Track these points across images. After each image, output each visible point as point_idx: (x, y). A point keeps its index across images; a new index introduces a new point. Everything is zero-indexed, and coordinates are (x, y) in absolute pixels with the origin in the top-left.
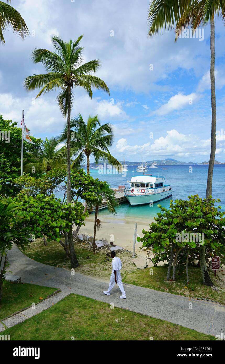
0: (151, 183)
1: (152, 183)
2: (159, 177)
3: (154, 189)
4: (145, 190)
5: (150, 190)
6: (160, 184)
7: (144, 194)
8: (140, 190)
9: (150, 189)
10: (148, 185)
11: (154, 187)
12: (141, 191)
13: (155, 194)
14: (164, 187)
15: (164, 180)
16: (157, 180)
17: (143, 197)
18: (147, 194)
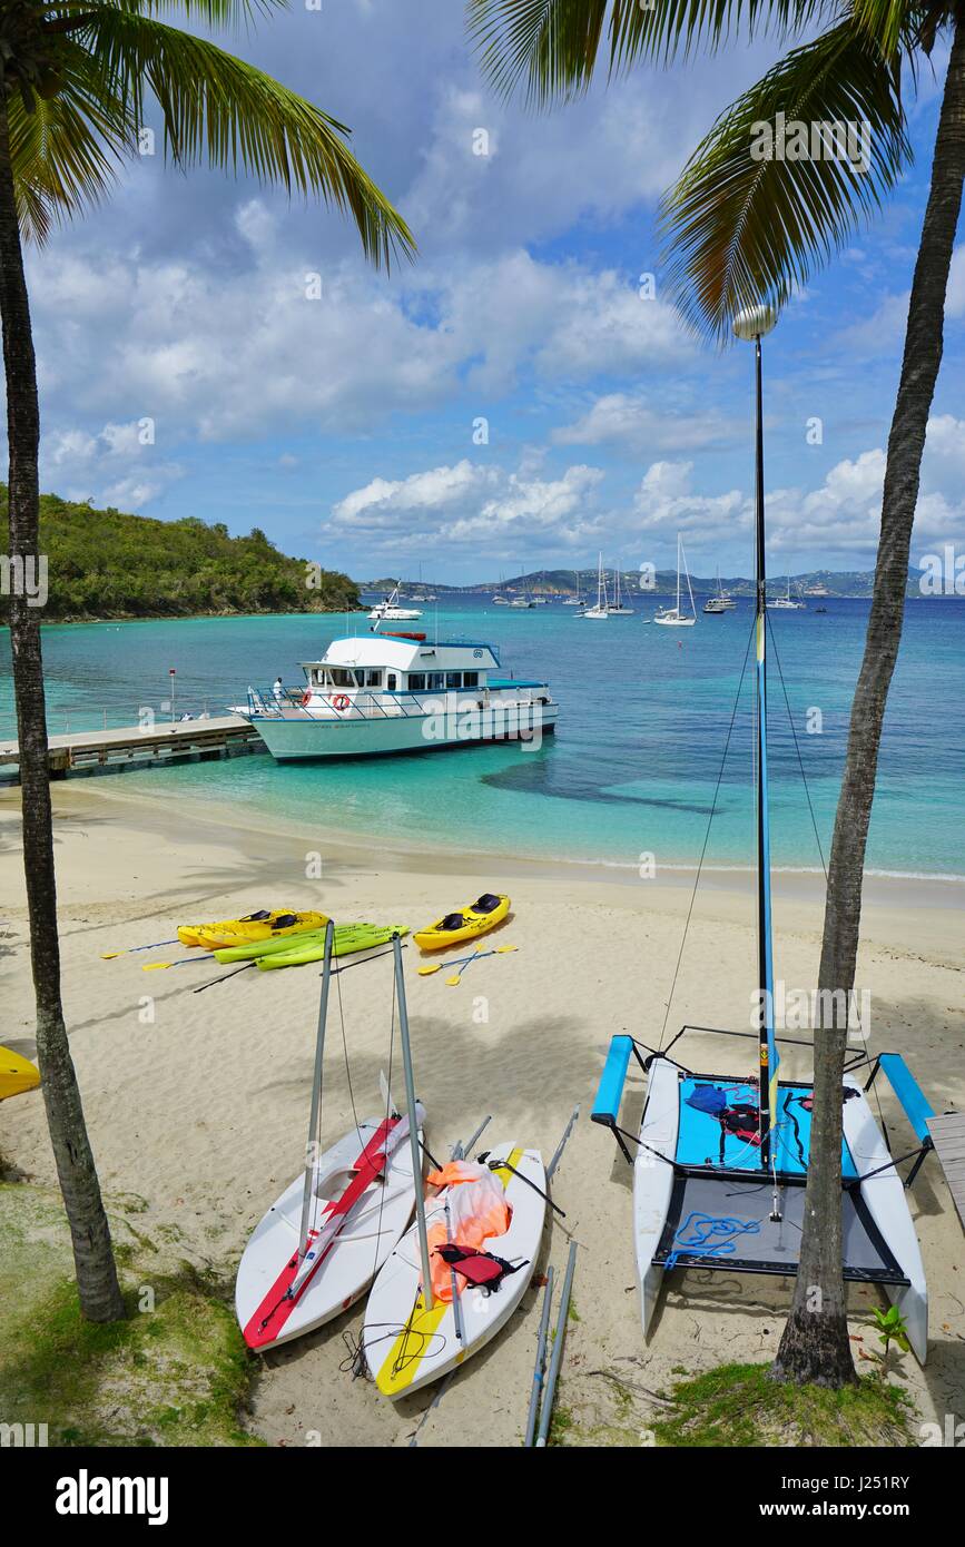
0: (389, 671)
1: (393, 672)
2: (440, 645)
3: (402, 694)
4: (353, 698)
5: (387, 700)
6: (467, 675)
7: (347, 713)
8: (330, 695)
9: (385, 693)
10: (375, 678)
11: (401, 685)
12: (336, 700)
13: (396, 718)
14: (483, 689)
15: (486, 661)
16: (427, 658)
17: (323, 723)
18: (357, 715)
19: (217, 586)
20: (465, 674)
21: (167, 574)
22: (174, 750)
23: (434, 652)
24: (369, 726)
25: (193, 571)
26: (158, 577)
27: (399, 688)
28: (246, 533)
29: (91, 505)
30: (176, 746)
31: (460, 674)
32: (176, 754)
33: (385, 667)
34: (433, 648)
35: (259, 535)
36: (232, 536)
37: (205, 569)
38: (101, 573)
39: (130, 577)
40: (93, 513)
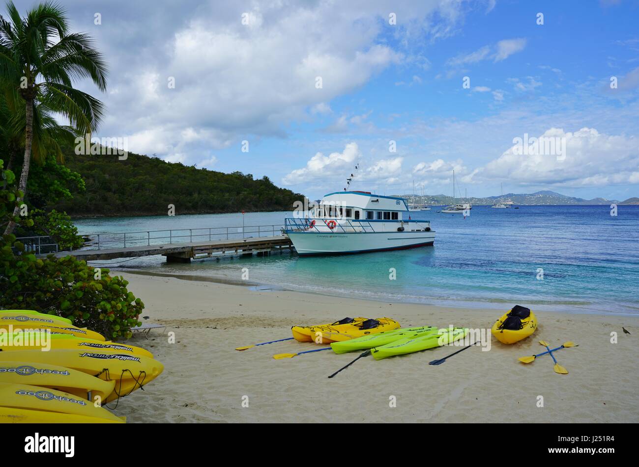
0: (355, 209)
1: (357, 210)
2: (380, 196)
4: (337, 222)
7: (335, 230)
8: (326, 221)
9: (354, 220)
10: (348, 212)
11: (362, 216)
12: (329, 223)
13: (360, 233)
14: (401, 221)
15: (401, 207)
16: (375, 203)
17: (323, 235)
18: (341, 230)
19: (248, 199)
20: (393, 213)
21: (227, 195)
22: (243, 250)
23: (378, 200)
24: (347, 237)
25: (238, 193)
26: (224, 196)
27: (361, 218)
28: (261, 178)
29: (196, 167)
30: (245, 248)
31: (389, 213)
32: (244, 253)
33: (353, 207)
34: (377, 198)
35: (266, 179)
36: (254, 179)
37: (243, 192)
38: (199, 193)
39: (212, 195)
40: (196, 170)
